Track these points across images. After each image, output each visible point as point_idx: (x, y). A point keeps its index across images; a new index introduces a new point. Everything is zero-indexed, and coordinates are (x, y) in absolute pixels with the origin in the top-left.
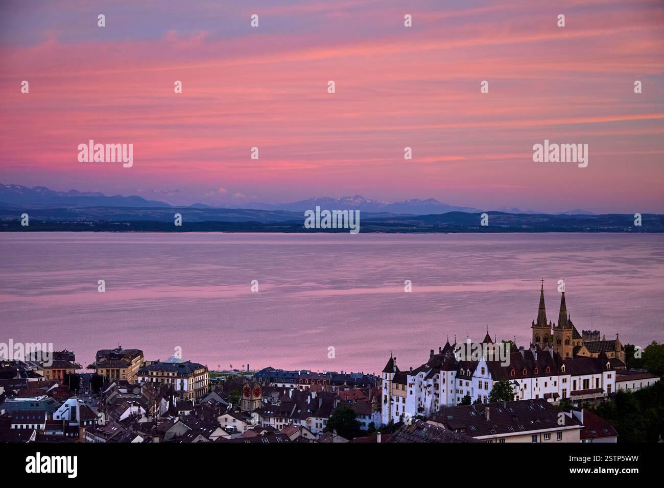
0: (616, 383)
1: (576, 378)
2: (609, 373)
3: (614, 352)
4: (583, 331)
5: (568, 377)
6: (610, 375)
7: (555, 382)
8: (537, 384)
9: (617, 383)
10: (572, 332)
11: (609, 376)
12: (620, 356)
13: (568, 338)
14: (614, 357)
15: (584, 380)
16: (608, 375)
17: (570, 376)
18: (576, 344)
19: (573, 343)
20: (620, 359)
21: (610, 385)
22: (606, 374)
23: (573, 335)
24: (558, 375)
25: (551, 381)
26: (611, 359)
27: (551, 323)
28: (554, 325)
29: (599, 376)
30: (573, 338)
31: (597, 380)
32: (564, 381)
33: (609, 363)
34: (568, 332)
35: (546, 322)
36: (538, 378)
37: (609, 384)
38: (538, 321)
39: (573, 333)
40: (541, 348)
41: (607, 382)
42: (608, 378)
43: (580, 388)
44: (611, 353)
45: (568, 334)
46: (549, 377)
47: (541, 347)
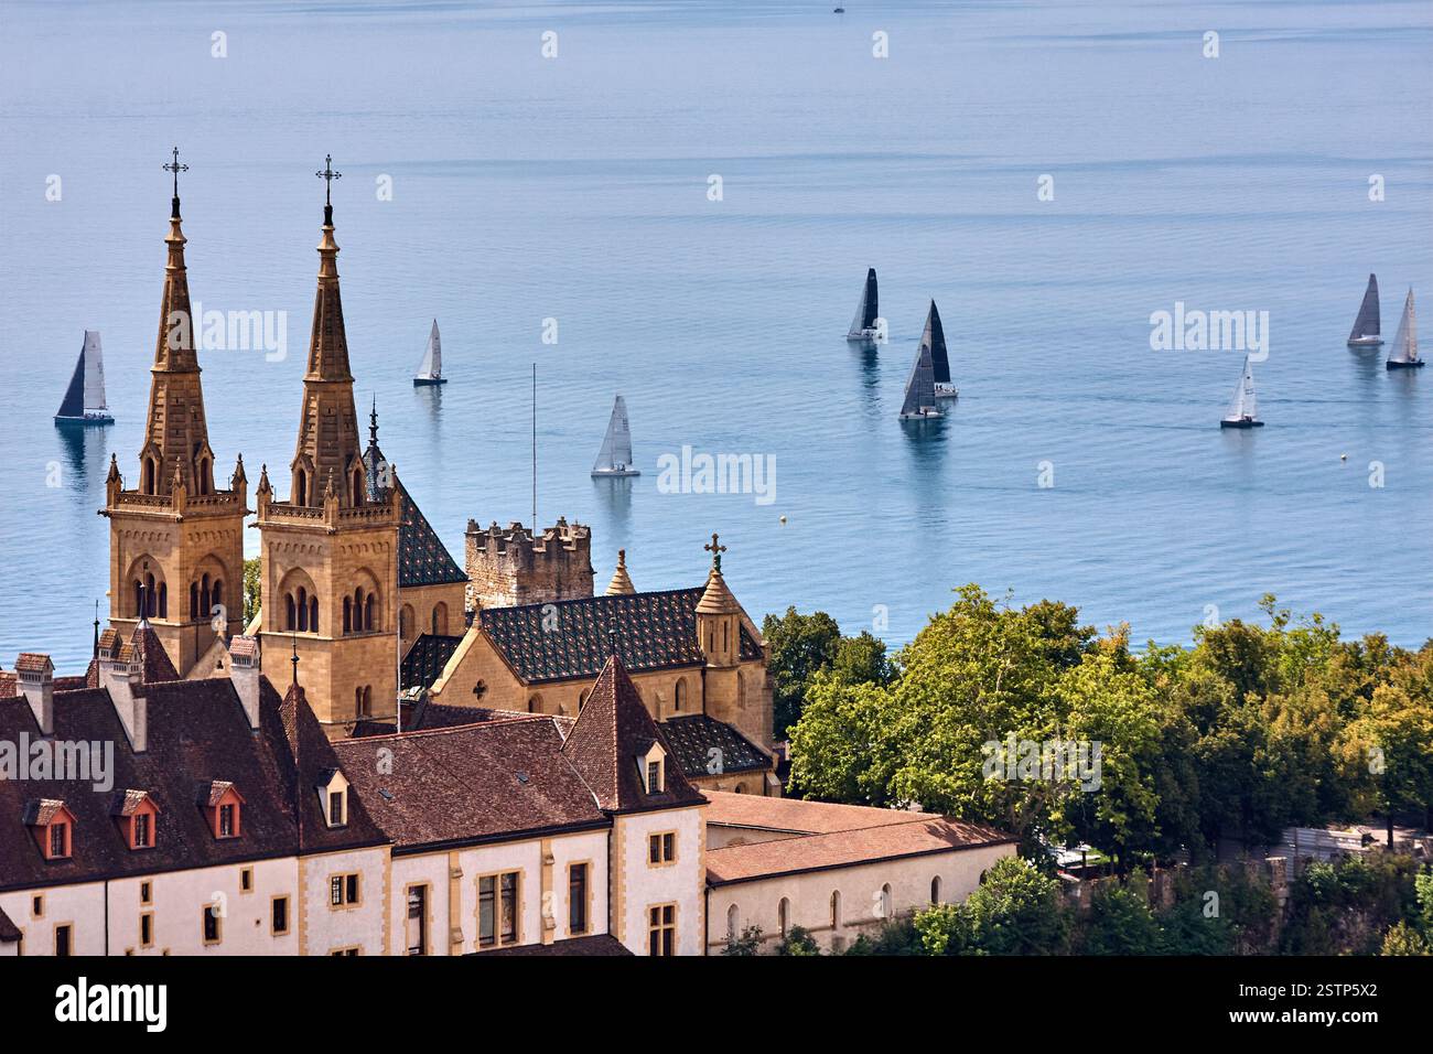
0: (706, 893)
1: (429, 868)
2: (661, 822)
3: (692, 676)
4: (473, 525)
5: (368, 862)
6: (669, 838)
7: (280, 906)
8: (146, 920)
9: (715, 897)
10: (391, 537)
11: (662, 849)
12: (733, 695)
13: (363, 580)
14: (695, 709)
15: (487, 886)
16: (655, 839)
17: (380, 854)
18: (423, 626)
19: (406, 618)
20: (732, 720)
21: (669, 912)
22: (636, 830)
23: (402, 555)
24: (298, 853)
25: (249, 897)
26: (673, 722)
27: (240, 478)
28: (265, 489)
29: (587, 847)
30: (404, 584)
31: (579, 873)
32: (348, 889)
33: (657, 753)
34: (368, 538)
35: (206, 465)
36: (159, 882)
37: (662, 900)
38: (149, 465)
39: (403, 543)
40: (176, 664)
41: (645, 886)
42: (655, 858)
43: (454, 937)
44: (669, 679)
45: (368, 555)
46: (236, 870)
47: (173, 650)
